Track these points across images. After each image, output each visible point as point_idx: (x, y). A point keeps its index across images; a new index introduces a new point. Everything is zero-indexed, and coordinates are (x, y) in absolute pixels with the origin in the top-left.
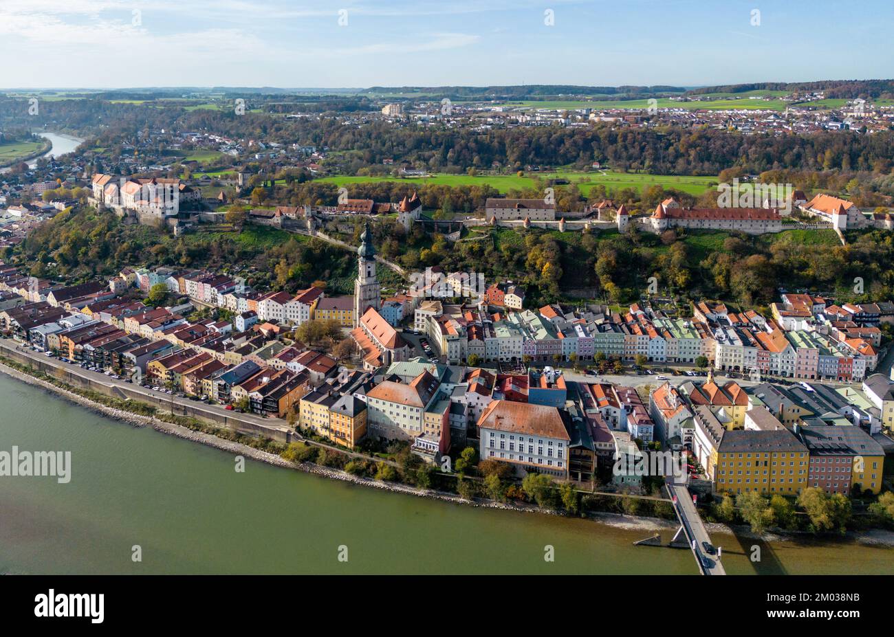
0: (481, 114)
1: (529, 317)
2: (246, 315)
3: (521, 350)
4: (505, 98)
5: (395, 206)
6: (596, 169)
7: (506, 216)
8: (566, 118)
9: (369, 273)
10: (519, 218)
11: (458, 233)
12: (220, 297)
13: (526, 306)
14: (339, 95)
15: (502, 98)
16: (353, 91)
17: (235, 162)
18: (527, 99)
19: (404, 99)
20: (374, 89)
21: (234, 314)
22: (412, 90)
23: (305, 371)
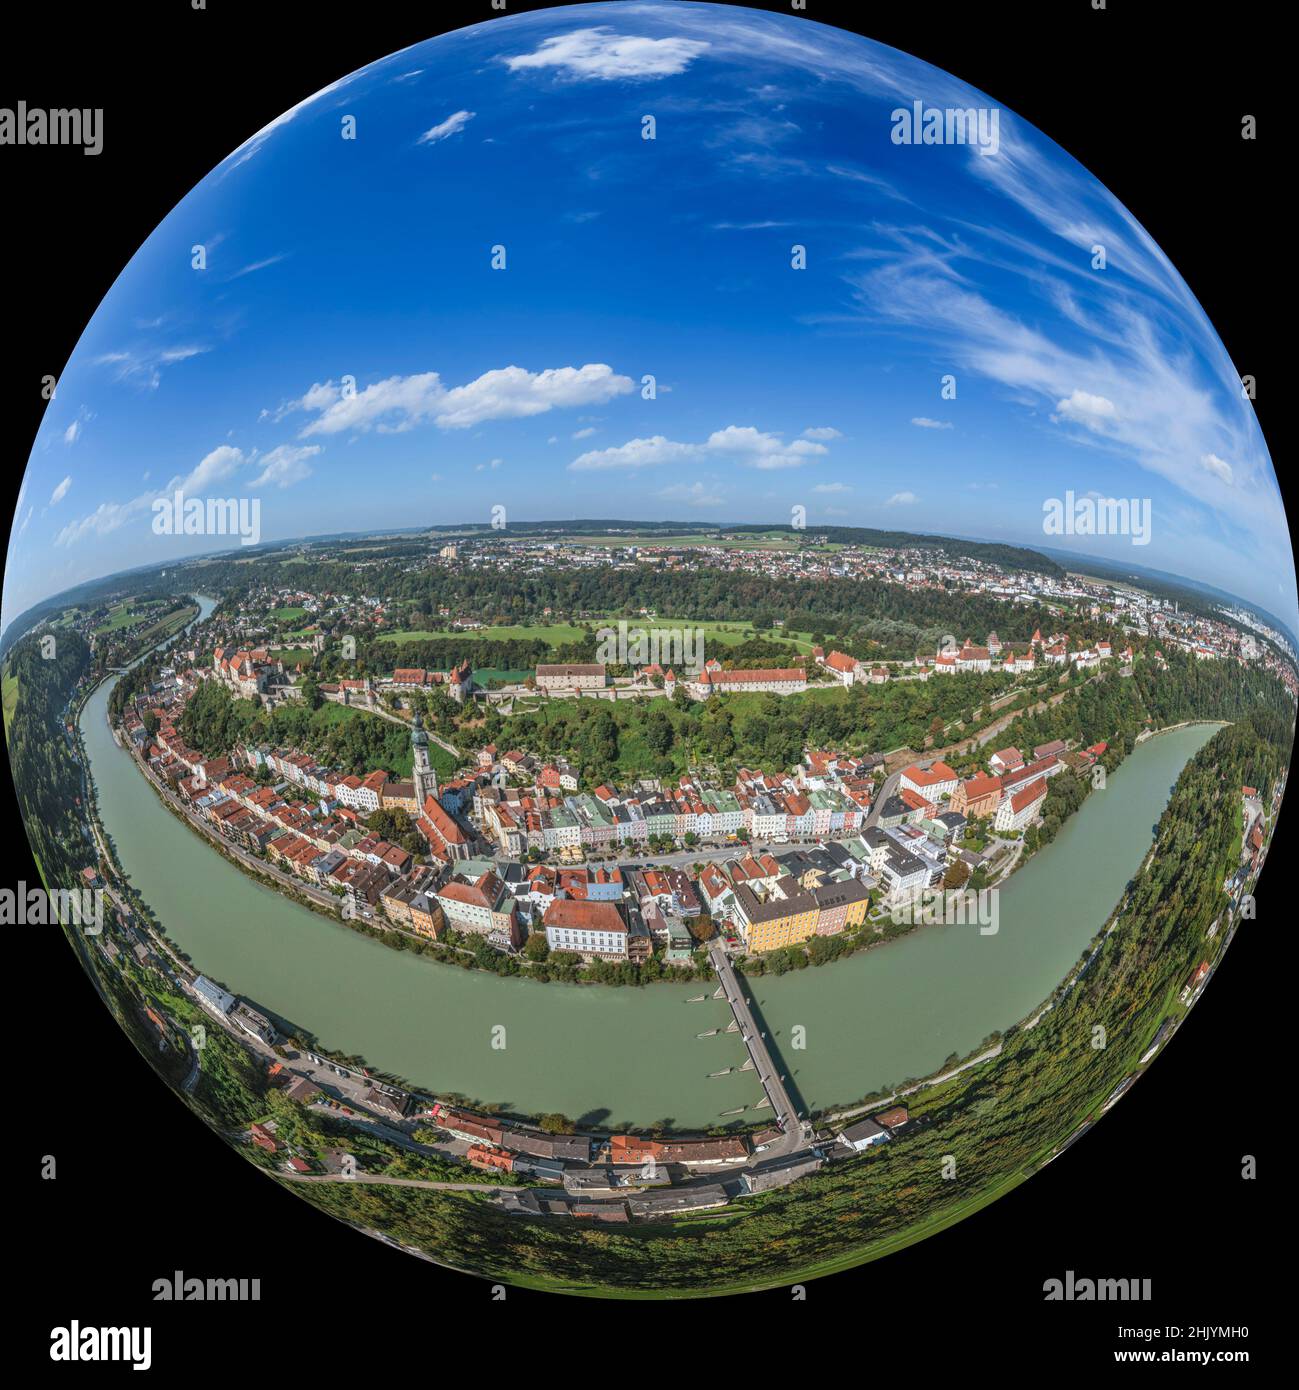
0: (533, 553)
1: (584, 799)
2: (328, 800)
3: (578, 838)
4: (557, 534)
5: (446, 677)
6: (644, 615)
7: (556, 686)
8: (614, 555)
9: (424, 761)
10: (570, 686)
11: (510, 706)
12: (305, 778)
13: (583, 786)
14: (404, 537)
15: (554, 534)
16: (417, 531)
17: (313, 618)
18: (576, 534)
19: (461, 538)
20: (435, 528)
21: (318, 797)
22: (468, 527)
23: (382, 864)
